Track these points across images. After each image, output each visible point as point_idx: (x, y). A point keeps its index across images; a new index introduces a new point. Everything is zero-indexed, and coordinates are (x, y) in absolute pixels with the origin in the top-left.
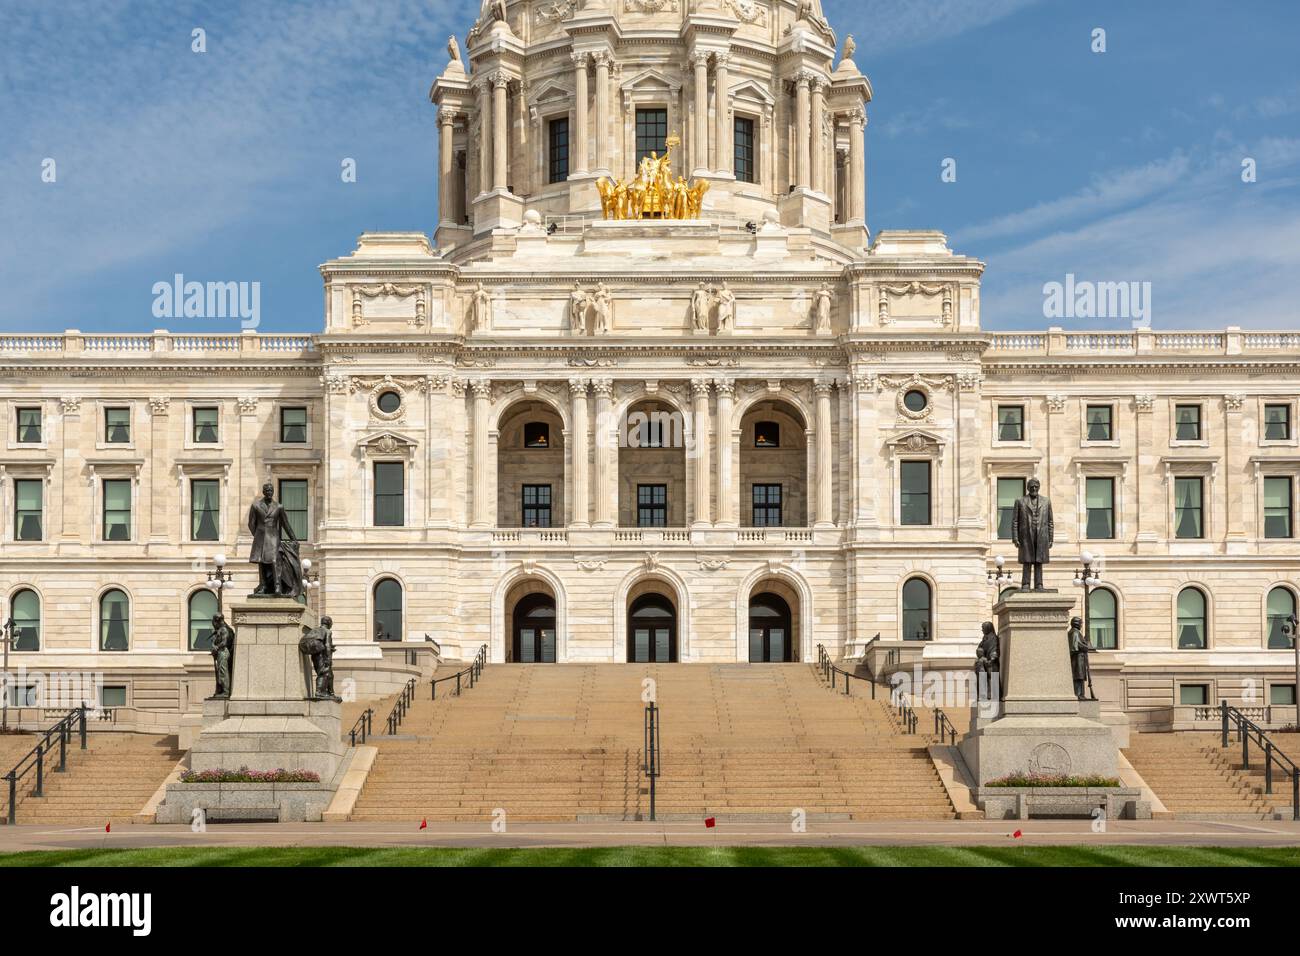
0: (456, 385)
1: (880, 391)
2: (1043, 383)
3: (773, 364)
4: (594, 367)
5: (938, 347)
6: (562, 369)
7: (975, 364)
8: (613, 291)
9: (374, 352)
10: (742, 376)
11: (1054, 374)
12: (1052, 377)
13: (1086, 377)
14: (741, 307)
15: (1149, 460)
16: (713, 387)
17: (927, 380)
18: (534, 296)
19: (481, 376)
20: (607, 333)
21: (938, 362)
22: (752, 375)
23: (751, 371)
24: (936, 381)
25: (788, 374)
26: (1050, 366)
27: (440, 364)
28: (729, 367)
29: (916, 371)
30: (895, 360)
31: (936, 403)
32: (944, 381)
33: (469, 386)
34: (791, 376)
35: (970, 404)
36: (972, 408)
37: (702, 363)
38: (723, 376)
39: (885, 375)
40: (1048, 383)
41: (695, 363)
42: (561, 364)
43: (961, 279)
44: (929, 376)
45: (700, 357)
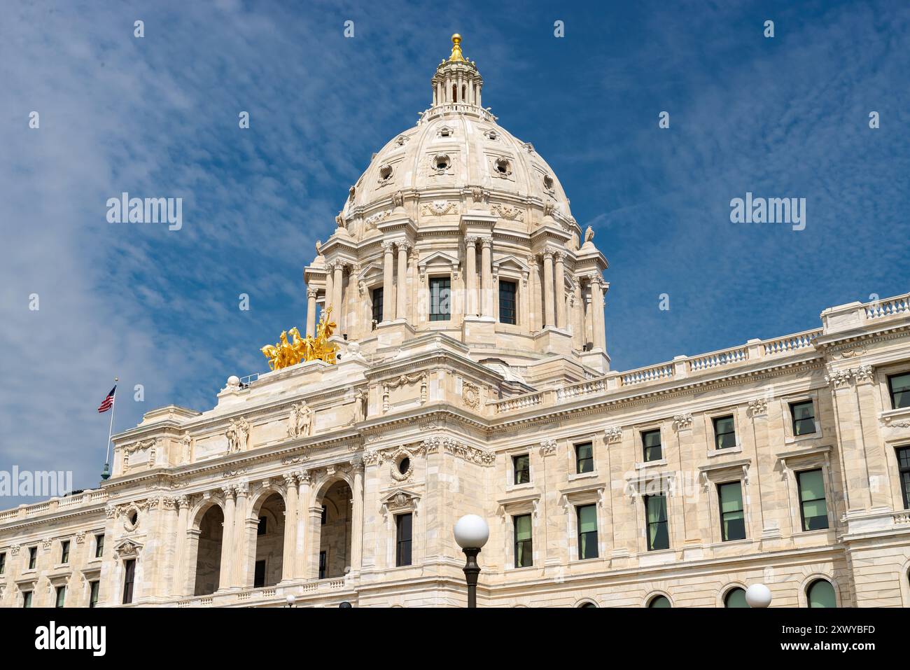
0: (167, 502)
1: (381, 463)
2: (540, 432)
3: (328, 455)
4: (235, 476)
5: (414, 422)
6: (220, 481)
7: (438, 430)
8: (253, 421)
9: (127, 488)
10: (311, 467)
11: (546, 423)
12: (546, 426)
13: (569, 421)
14: (319, 416)
15: (619, 484)
16: (295, 477)
17: (409, 448)
18: (216, 433)
19: (180, 493)
20: (241, 451)
21: (413, 434)
22: (317, 465)
23: (316, 462)
24: (414, 449)
25: (337, 460)
26: (539, 418)
27: (156, 489)
28: (305, 462)
29: (400, 443)
30: (388, 437)
31: (416, 465)
32: (419, 447)
33: (176, 501)
34: (339, 462)
35: (435, 463)
36: (436, 465)
37: (289, 462)
38: (301, 470)
39: (384, 450)
40: (543, 432)
41: (286, 462)
42: (219, 477)
43: (429, 367)
44: (411, 445)
45: (289, 457)
